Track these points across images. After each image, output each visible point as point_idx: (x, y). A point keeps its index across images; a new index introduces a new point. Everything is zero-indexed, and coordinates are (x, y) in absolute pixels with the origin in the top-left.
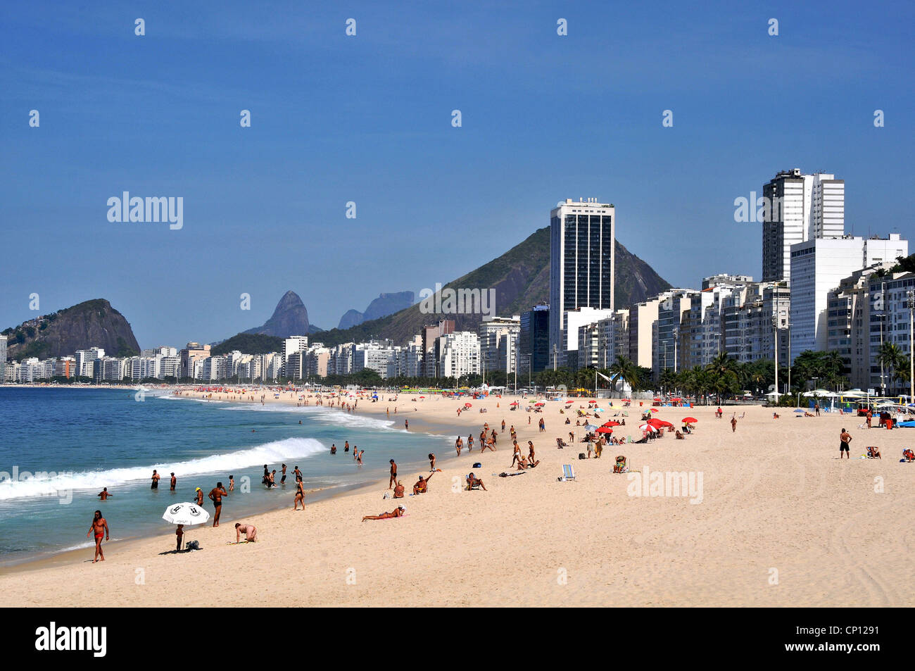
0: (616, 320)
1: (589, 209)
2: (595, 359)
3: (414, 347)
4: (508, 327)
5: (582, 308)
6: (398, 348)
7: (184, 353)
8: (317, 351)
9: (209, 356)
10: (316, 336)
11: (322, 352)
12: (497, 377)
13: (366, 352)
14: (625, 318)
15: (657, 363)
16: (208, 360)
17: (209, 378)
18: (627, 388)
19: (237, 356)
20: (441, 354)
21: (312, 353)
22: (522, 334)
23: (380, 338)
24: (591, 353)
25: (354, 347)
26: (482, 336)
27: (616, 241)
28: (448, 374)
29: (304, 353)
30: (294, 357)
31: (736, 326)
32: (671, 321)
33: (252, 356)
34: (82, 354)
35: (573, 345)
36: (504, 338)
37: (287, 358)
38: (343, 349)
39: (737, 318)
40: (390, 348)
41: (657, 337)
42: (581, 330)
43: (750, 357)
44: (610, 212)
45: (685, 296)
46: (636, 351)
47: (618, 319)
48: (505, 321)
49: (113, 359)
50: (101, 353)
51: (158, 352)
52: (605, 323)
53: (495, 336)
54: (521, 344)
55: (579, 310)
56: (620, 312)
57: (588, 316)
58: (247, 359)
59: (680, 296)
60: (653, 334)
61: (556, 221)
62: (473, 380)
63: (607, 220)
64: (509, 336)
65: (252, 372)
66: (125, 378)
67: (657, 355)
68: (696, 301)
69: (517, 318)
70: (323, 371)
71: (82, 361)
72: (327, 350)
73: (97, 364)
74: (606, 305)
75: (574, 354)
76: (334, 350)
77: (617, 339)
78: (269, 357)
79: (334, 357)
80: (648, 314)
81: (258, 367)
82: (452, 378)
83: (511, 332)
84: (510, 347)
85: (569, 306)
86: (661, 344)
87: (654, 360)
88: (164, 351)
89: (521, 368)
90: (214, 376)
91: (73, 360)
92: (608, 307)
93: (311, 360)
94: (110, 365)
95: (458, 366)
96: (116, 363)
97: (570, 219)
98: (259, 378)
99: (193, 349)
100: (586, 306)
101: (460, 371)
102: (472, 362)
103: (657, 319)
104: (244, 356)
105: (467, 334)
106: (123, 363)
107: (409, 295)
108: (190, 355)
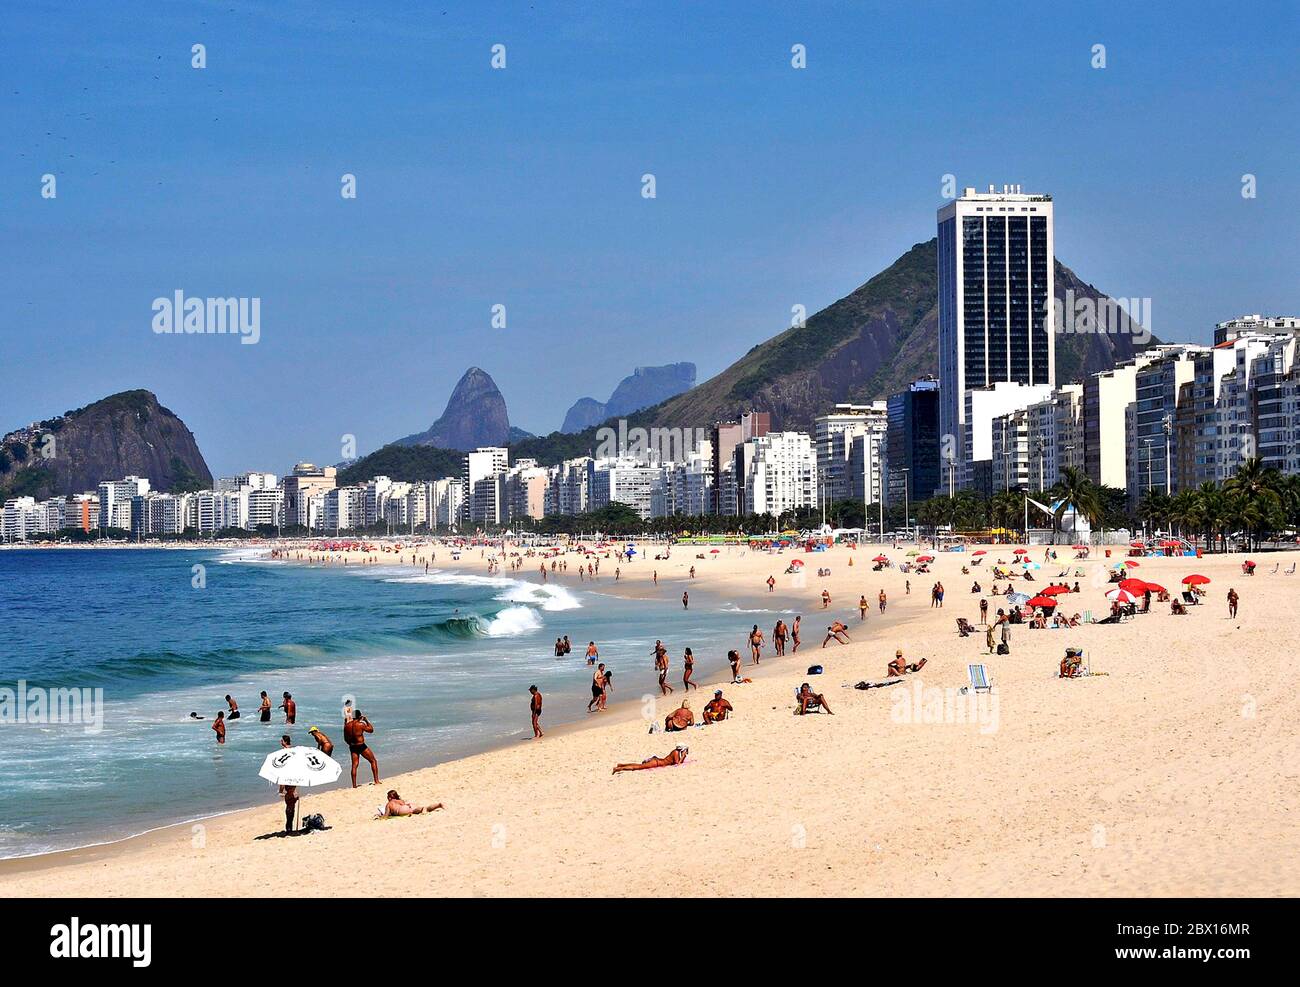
0: (1060, 403)
1: (1006, 205)
2: (1024, 475)
3: (698, 461)
4: (866, 421)
5: (998, 384)
6: (670, 465)
7: (290, 483)
8: (524, 474)
9: (334, 486)
10: (522, 448)
11: (535, 477)
12: (847, 512)
13: (613, 472)
14: (1075, 400)
15: (1136, 480)
16: (333, 495)
17: (334, 525)
18: (1082, 526)
19: (383, 485)
20: (747, 473)
21: (517, 477)
22: (890, 433)
24: (1016, 465)
25: (591, 465)
26: (818, 439)
27: (1055, 262)
28: (760, 508)
29: (502, 477)
30: (484, 486)
31: (1277, 408)
32: (1158, 404)
33: (410, 486)
34: (111, 487)
35: (982, 450)
36: (858, 443)
37: (472, 487)
38: (572, 469)
39: (1278, 393)
40: (654, 465)
41: (1133, 432)
42: (997, 424)
44: (1045, 209)
45: (1183, 357)
46: (1097, 458)
47: (1064, 401)
48: (860, 411)
49: (165, 496)
50: (144, 486)
51: (243, 481)
52: (1041, 409)
53: (842, 438)
54: (891, 452)
55: (992, 388)
56: (1066, 389)
57: (1010, 398)
58: (401, 490)
59: (1175, 357)
60: (1128, 426)
61: (947, 227)
62: (804, 518)
63: (1040, 223)
64: (867, 439)
65: (411, 513)
66: (187, 530)
67: (1135, 466)
68: (1204, 365)
69: (880, 405)
70: (536, 508)
71: (111, 501)
72: (542, 472)
73: (137, 505)
74: (1040, 378)
75: (985, 467)
76: (556, 471)
77: (1061, 438)
78: (441, 486)
79: (555, 484)
80: (1118, 391)
81: (421, 505)
82: (768, 516)
83: (870, 431)
84: (870, 457)
85: (975, 382)
86: (1141, 444)
87: (1129, 475)
88: (254, 480)
89: (890, 494)
90: (343, 522)
91: (96, 499)
92: (1045, 380)
93: (516, 490)
94: (159, 507)
95: (777, 495)
96: (170, 503)
97: (972, 223)
98: (424, 524)
99: (304, 475)
100: (1004, 379)
101: (780, 503)
102: (800, 485)
103: (1134, 400)
104: (396, 485)
105: (792, 435)
106: (183, 502)
107: (686, 370)
108: (301, 486)
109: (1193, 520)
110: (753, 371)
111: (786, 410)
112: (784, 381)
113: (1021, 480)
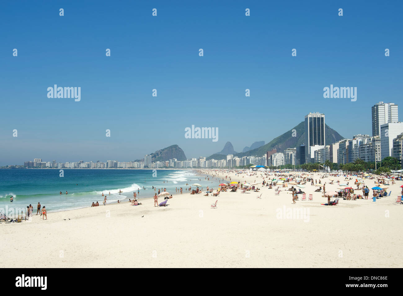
0: (326, 149)
1: (317, 115)
2: (320, 161)
3: (264, 158)
4: (293, 151)
5: (315, 145)
6: (260, 158)
7: (198, 160)
8: (236, 159)
9: (205, 160)
10: (236, 155)
11: (237, 159)
12: (289, 166)
13: (250, 159)
14: (328, 148)
15: (339, 162)
16: (205, 162)
17: (205, 167)
18: (329, 169)
19: (213, 160)
20: (273, 159)
21: (235, 159)
22: (297, 153)
23: (254, 155)
24: (318, 159)
25: (247, 158)
26: (285, 154)
27: (325, 124)
28: (275, 165)
29: (232, 159)
30: (229, 161)
31: (364, 150)
32: (342, 149)
33: (217, 161)
34: (171, 160)
35: (312, 156)
36: (291, 155)
37: (227, 161)
38: (244, 158)
39: (364, 148)
40: (257, 158)
41: (339, 154)
42: (315, 152)
43: (368, 160)
44: (323, 116)
45: (347, 141)
46: (332, 158)
47: (327, 148)
48: (292, 150)
49: (179, 162)
50: (176, 160)
51: (191, 159)
52: (323, 150)
53: (289, 154)
54: (297, 157)
55: (314, 146)
56: (327, 146)
57: (317, 148)
58: (216, 161)
59: (346, 141)
60: (338, 153)
61: (306, 119)
62: (282, 167)
63: (322, 118)
64: (293, 154)
65: (218, 165)
66: (182, 167)
67: (339, 159)
68: (351, 143)
69: (295, 148)
70: (238, 164)
71: (171, 162)
72: (239, 159)
73: (175, 163)
74: (323, 144)
75: (313, 159)
76: (241, 158)
77: (326, 154)
78: (222, 161)
79: (241, 160)
80: (336, 147)
81: (219, 164)
82: (275, 167)
83: (293, 153)
84: (293, 157)
85: (311, 145)
86: (340, 156)
87: (338, 161)
88: (193, 159)
89: (296, 164)
90: (207, 166)
91: (169, 162)
92: (324, 145)
93: (234, 161)
94: (178, 163)
96: (180, 163)
97: (311, 118)
98: (219, 167)
99: (201, 158)
100: (316, 144)
101: (278, 164)
102: (282, 162)
103: (339, 148)
104: (215, 160)
105: (280, 153)
106: (182, 162)
107: (263, 142)
108: (200, 160)
109: (339, 168)
110: (274, 142)
111: (280, 149)
112: (280, 144)
113: (319, 161)
